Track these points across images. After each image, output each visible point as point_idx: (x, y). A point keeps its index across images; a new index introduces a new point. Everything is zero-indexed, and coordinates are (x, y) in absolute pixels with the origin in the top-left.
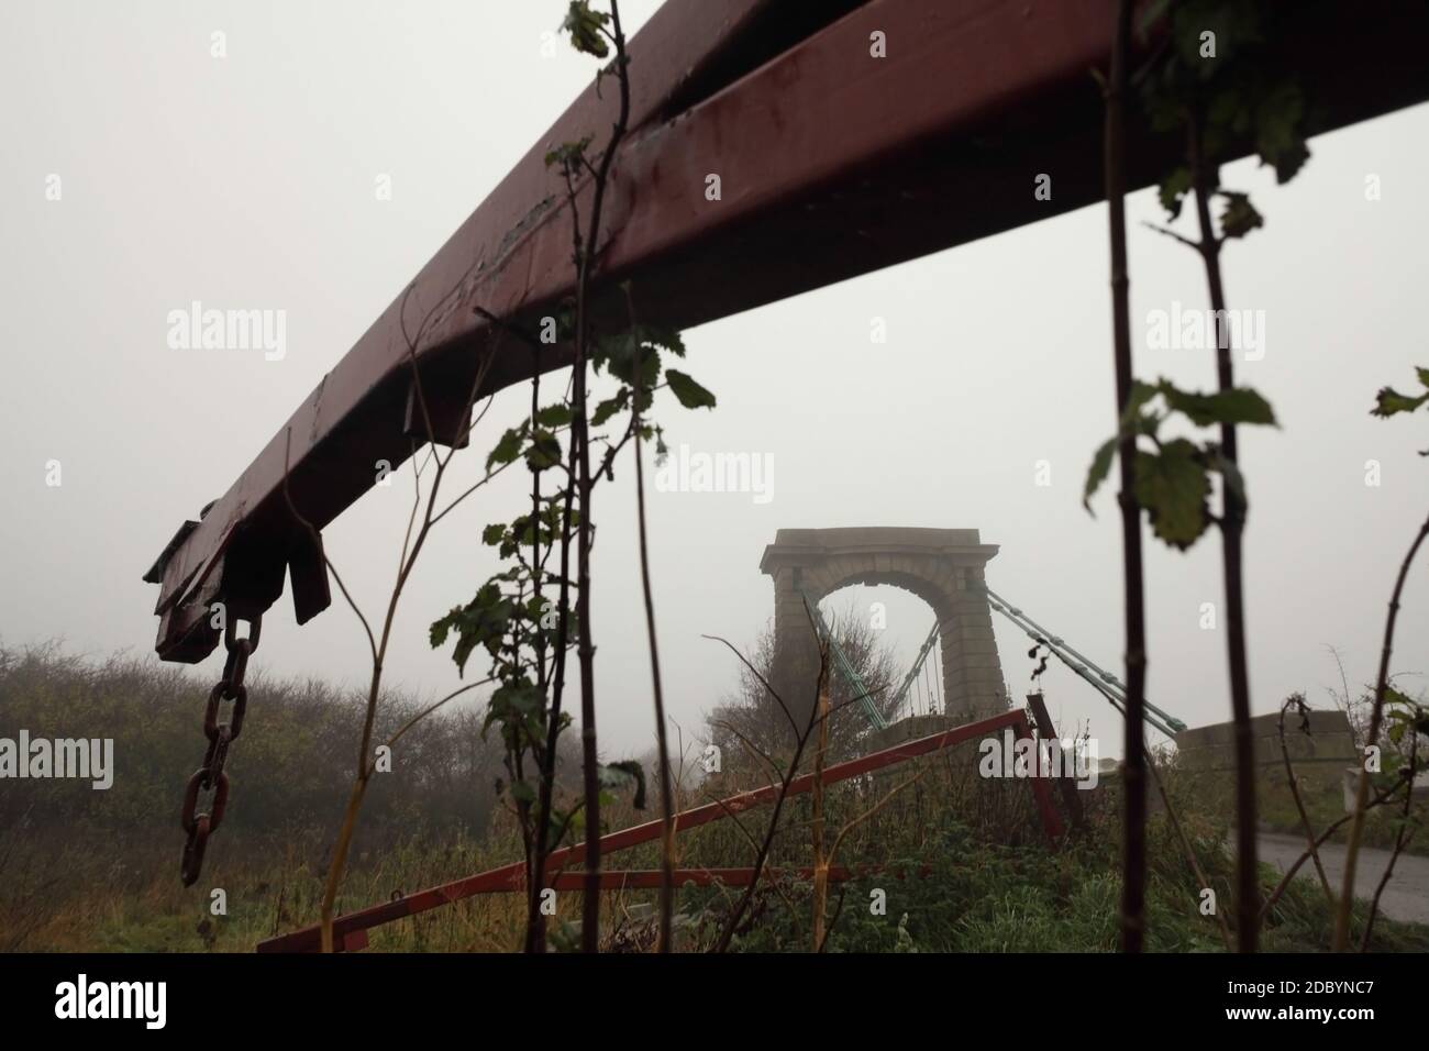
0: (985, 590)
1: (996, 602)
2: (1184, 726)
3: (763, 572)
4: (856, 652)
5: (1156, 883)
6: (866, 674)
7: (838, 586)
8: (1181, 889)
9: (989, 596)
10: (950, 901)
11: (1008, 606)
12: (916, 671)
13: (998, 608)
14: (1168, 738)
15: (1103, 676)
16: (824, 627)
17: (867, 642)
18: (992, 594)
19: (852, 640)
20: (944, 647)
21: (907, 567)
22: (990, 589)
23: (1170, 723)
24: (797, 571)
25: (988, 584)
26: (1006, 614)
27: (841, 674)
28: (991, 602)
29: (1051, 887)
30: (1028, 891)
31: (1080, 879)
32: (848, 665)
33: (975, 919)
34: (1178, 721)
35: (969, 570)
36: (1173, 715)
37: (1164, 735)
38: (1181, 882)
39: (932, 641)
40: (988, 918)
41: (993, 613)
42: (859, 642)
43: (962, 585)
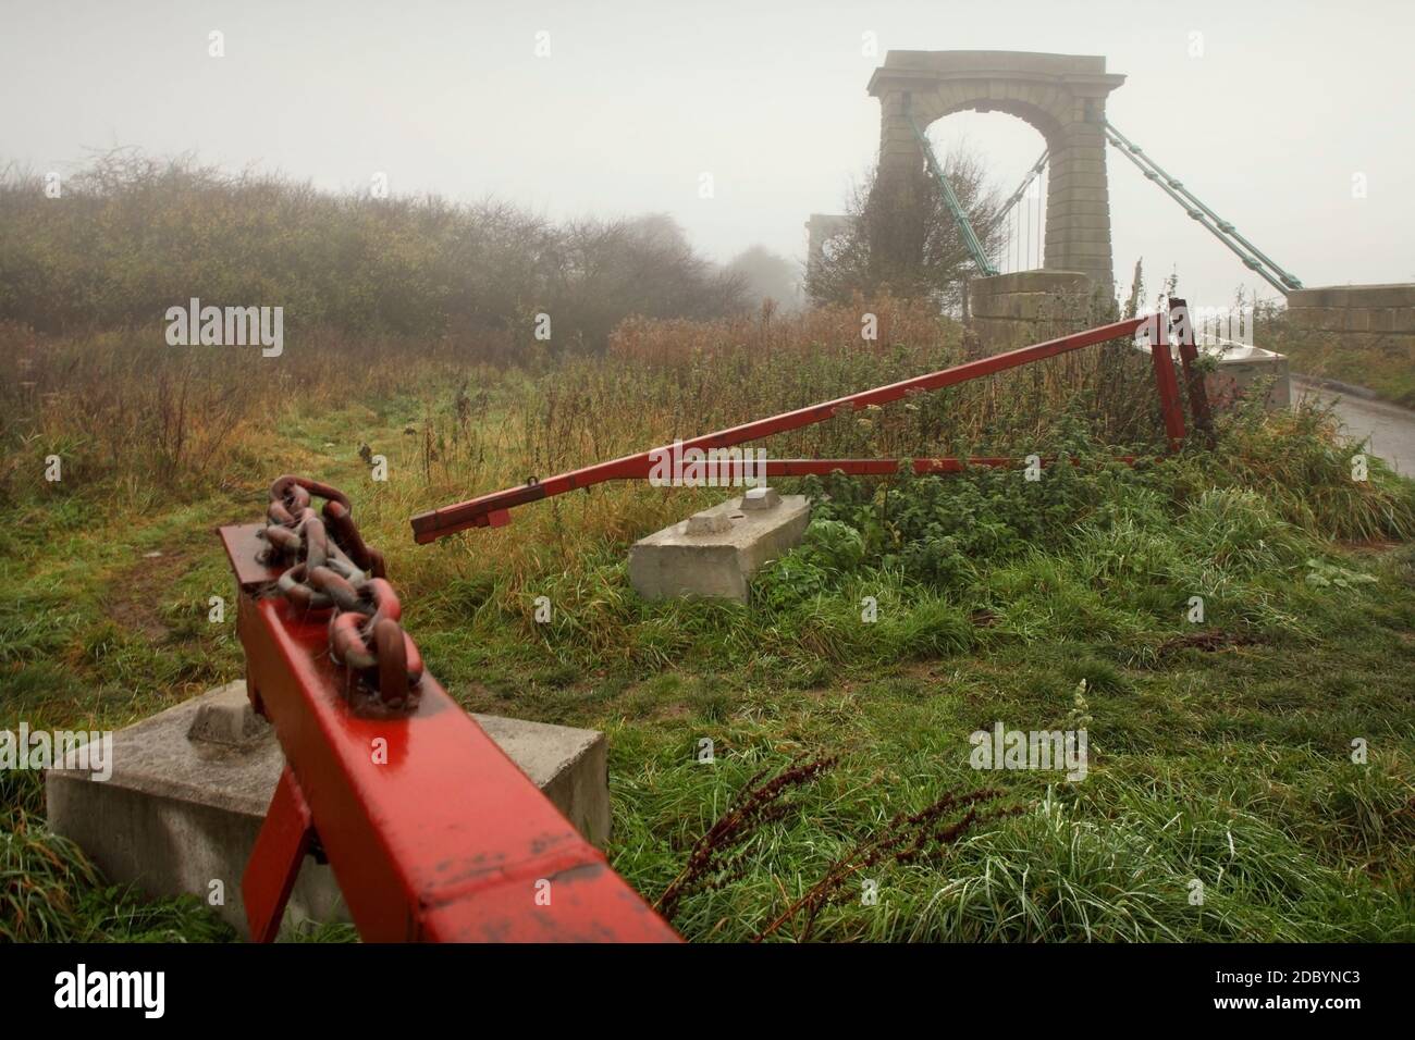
0: (1105, 123)
1: (1114, 137)
2: (1299, 283)
3: (871, 95)
4: (963, 186)
5: (1274, 490)
6: (972, 208)
7: (948, 111)
8: (1300, 499)
9: (1107, 130)
10: (1067, 506)
11: (1127, 142)
12: (1018, 197)
13: (1115, 144)
14: (1280, 294)
15: (1220, 225)
16: (932, 160)
17: (975, 176)
18: (1110, 127)
19: (960, 173)
20: (1051, 178)
21: (1023, 95)
22: (1110, 122)
23: (1284, 279)
24: (906, 95)
25: (1108, 117)
26: (1123, 150)
27: (948, 209)
28: (1109, 137)
29: (1168, 491)
30: (1145, 495)
31: (1200, 484)
32: (956, 202)
33: (1093, 527)
34: (1294, 278)
35: (1089, 101)
36: (1288, 270)
37: (1276, 290)
38: (1301, 492)
39: (1039, 169)
40: (1105, 526)
41: (1109, 147)
42: (967, 177)
43: (1079, 116)
